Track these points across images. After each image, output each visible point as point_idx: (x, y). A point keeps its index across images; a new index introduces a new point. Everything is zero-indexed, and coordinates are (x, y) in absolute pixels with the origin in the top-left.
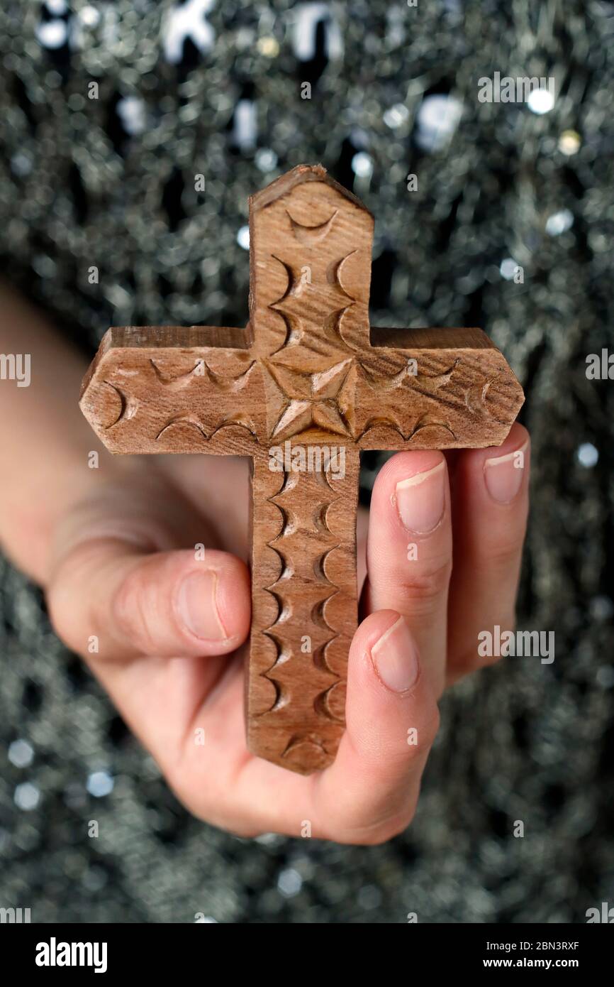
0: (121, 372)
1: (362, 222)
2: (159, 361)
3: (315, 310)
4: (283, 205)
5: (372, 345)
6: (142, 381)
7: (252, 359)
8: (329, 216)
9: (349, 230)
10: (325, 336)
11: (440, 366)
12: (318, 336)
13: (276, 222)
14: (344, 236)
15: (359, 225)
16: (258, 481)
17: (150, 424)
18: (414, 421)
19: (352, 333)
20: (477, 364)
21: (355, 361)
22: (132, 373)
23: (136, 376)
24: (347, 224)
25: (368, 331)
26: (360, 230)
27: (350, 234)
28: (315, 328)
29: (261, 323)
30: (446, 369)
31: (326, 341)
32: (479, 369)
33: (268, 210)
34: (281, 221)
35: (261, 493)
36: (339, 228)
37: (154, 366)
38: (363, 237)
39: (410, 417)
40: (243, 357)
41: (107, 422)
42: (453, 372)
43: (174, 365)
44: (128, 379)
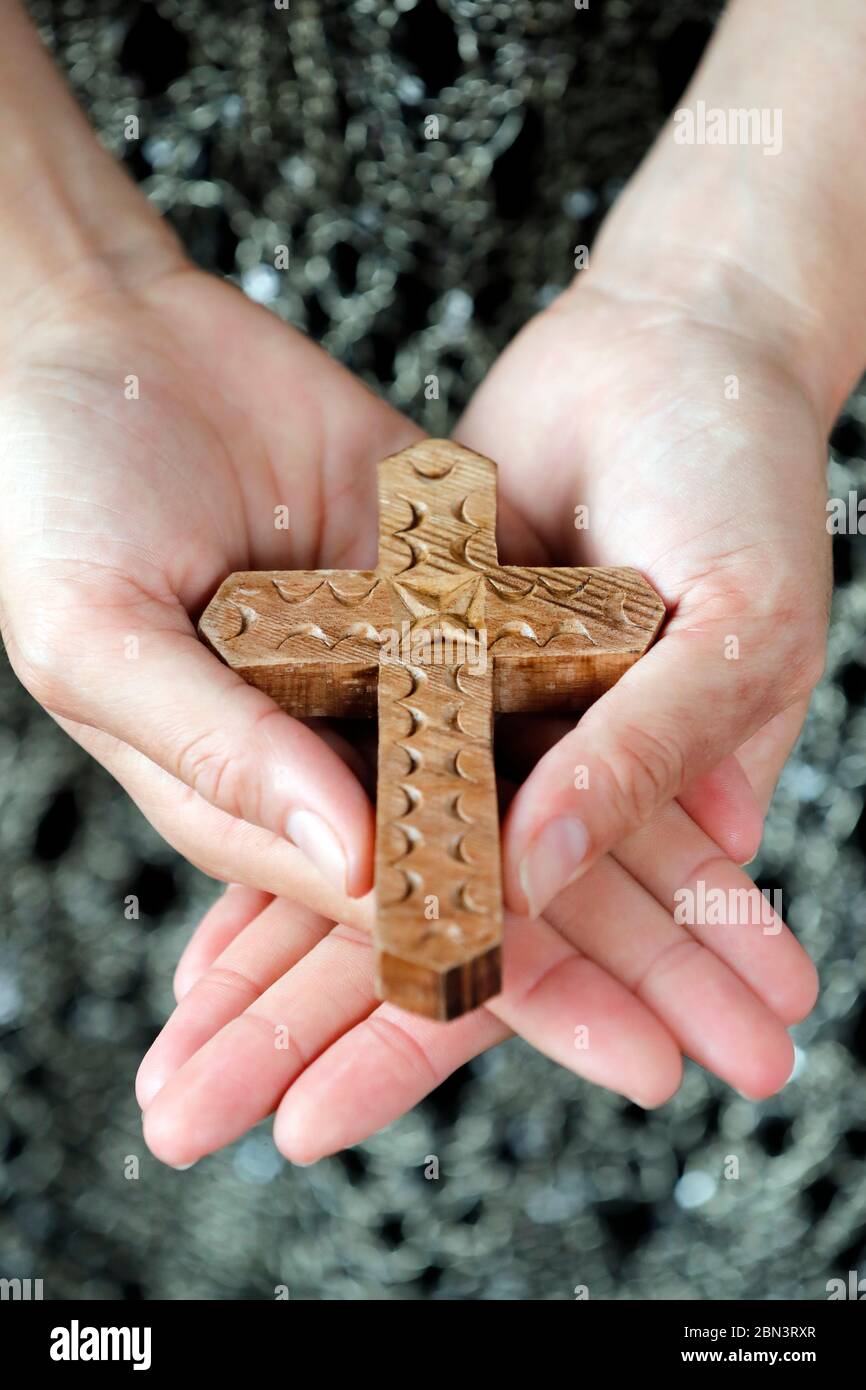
0: (242, 591)
1: (485, 466)
2: (281, 582)
3: (440, 537)
4: (406, 456)
5: (500, 564)
6: (264, 599)
7: (376, 579)
8: (452, 462)
9: (473, 472)
10: (451, 558)
11: (572, 581)
12: (444, 558)
13: (400, 468)
14: (468, 477)
15: (482, 469)
16: (384, 685)
17: (271, 635)
18: (550, 630)
19: (479, 555)
20: (612, 579)
21: (483, 578)
22: (253, 593)
23: (258, 595)
24: (470, 468)
25: (495, 552)
26: (484, 472)
27: (473, 476)
28: (440, 551)
29: (385, 547)
30: (579, 583)
31: (452, 561)
32: (614, 583)
33: (392, 459)
34: (404, 467)
35: (388, 696)
36: (462, 472)
37: (275, 586)
38: (487, 478)
39: (544, 625)
40: (368, 576)
41: (226, 636)
42: (586, 587)
43: (296, 585)
44: (250, 597)
